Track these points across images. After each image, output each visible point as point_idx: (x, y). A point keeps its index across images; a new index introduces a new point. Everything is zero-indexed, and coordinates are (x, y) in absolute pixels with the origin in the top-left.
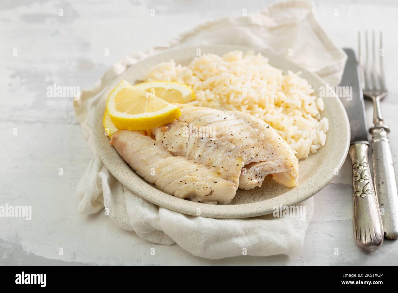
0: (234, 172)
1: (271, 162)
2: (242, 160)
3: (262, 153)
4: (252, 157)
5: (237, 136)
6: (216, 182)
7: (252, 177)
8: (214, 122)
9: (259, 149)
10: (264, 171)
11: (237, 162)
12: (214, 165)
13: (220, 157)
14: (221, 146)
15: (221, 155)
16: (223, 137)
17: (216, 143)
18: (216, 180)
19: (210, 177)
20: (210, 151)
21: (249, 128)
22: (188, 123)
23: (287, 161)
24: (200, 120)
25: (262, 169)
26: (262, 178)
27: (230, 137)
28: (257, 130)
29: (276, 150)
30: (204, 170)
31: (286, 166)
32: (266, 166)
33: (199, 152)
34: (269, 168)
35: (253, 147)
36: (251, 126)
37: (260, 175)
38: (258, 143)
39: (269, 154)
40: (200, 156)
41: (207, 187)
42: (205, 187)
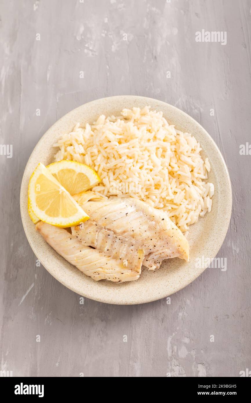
0: (136, 264)
1: (167, 250)
2: (143, 253)
3: (159, 244)
4: (150, 249)
5: (137, 231)
6: (123, 274)
7: (151, 264)
8: (117, 220)
9: (156, 240)
10: (161, 258)
11: (139, 255)
12: (120, 258)
13: (124, 251)
14: (125, 241)
15: (125, 249)
16: (126, 234)
17: (121, 239)
18: (123, 271)
19: (118, 269)
20: (116, 245)
21: (147, 221)
22: (96, 222)
23: (179, 247)
24: (106, 218)
25: (159, 256)
26: (159, 263)
27: (132, 233)
28: (154, 223)
29: (170, 240)
30: (112, 263)
31: (179, 252)
32: (163, 254)
33: (107, 246)
34: (165, 256)
35: (151, 240)
36: (149, 219)
37: (158, 262)
38: (155, 235)
39: (165, 244)
40: (108, 250)
41: (116, 278)
42: (114, 278)
